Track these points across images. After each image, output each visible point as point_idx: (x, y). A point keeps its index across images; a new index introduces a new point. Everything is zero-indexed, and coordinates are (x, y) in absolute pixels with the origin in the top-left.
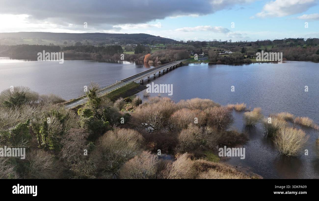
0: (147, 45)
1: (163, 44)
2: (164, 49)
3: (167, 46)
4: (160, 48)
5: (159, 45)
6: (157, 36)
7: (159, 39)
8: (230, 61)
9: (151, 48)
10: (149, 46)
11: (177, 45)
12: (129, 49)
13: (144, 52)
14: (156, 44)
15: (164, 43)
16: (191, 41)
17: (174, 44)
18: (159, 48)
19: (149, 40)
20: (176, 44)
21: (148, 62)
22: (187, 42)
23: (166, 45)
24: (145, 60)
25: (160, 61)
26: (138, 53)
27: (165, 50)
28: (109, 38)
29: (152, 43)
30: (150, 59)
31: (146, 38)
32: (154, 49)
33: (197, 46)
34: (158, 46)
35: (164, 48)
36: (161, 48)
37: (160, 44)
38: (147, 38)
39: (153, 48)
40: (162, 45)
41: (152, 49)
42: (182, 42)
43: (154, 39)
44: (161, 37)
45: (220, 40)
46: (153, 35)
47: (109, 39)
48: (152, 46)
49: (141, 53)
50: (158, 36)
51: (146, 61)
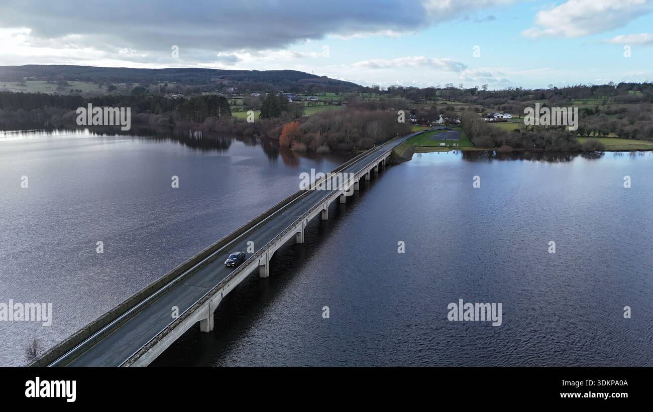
0: (297, 95)
1: (333, 94)
2: (336, 105)
3: (343, 98)
4: (327, 103)
5: (325, 96)
6: (321, 76)
7: (325, 83)
8: (538, 146)
9: (306, 103)
10: (301, 98)
11: (366, 97)
12: (252, 106)
13: (283, 113)
14: (318, 94)
15: (337, 92)
16: (397, 87)
17: (361, 95)
18: (325, 102)
19: (304, 84)
20: (364, 94)
21: (290, 146)
22: (389, 89)
23: (342, 95)
24: (283, 140)
25: (325, 143)
26: (268, 117)
27: (340, 107)
28: (217, 79)
29: (310, 91)
30: (298, 138)
31: (296, 81)
32: (313, 104)
33: (414, 100)
34: (323, 98)
35: (336, 103)
36: (330, 103)
37: (327, 94)
38: (299, 80)
39: (310, 102)
40: (331, 95)
41: (309, 104)
42: (376, 90)
43: (314, 82)
44: (330, 79)
45: (461, 85)
46: (311, 73)
47: (216, 81)
48: (309, 97)
49: (277, 116)
50: (323, 77)
51: (285, 143)
